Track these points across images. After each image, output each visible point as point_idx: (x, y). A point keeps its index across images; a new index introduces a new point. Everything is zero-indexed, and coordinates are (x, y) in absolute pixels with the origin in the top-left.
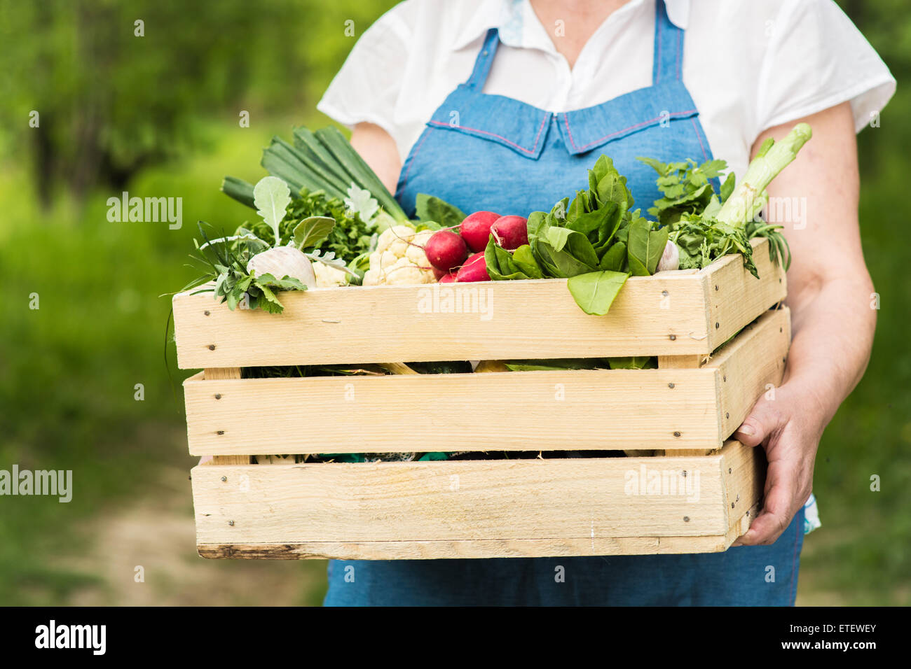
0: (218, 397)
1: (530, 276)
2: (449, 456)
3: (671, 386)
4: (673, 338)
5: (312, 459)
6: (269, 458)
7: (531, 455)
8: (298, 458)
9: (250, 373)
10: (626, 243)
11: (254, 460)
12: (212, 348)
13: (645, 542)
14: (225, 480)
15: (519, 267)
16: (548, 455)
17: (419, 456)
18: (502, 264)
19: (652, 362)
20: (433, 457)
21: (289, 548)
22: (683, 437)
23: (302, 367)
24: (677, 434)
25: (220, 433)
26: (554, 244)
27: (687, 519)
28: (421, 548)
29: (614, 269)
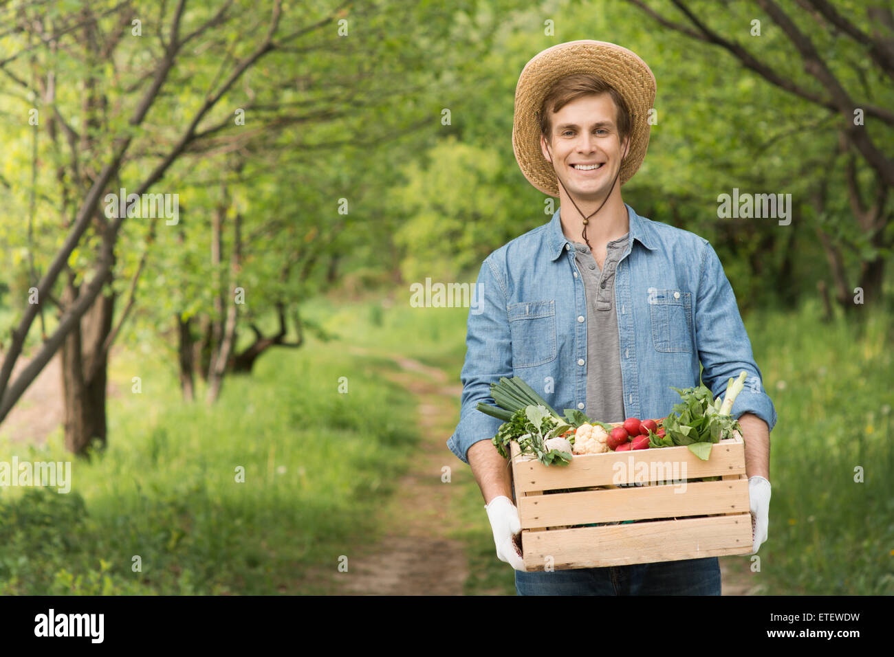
0: (536, 503)
1: (670, 446)
2: (635, 522)
3: (731, 487)
4: (731, 468)
5: (574, 527)
6: (555, 528)
7: (672, 519)
8: (568, 527)
9: (546, 492)
10: (710, 431)
11: (548, 529)
12: (533, 483)
13: (720, 551)
14: (539, 538)
15: (665, 443)
16: (678, 518)
17: (621, 523)
18: (657, 441)
19: (720, 478)
20: (627, 522)
21: (568, 564)
22: (736, 508)
23: (570, 489)
24: (733, 507)
25: (537, 518)
26: (683, 433)
27: (738, 541)
28: (626, 560)
29: (704, 441)
